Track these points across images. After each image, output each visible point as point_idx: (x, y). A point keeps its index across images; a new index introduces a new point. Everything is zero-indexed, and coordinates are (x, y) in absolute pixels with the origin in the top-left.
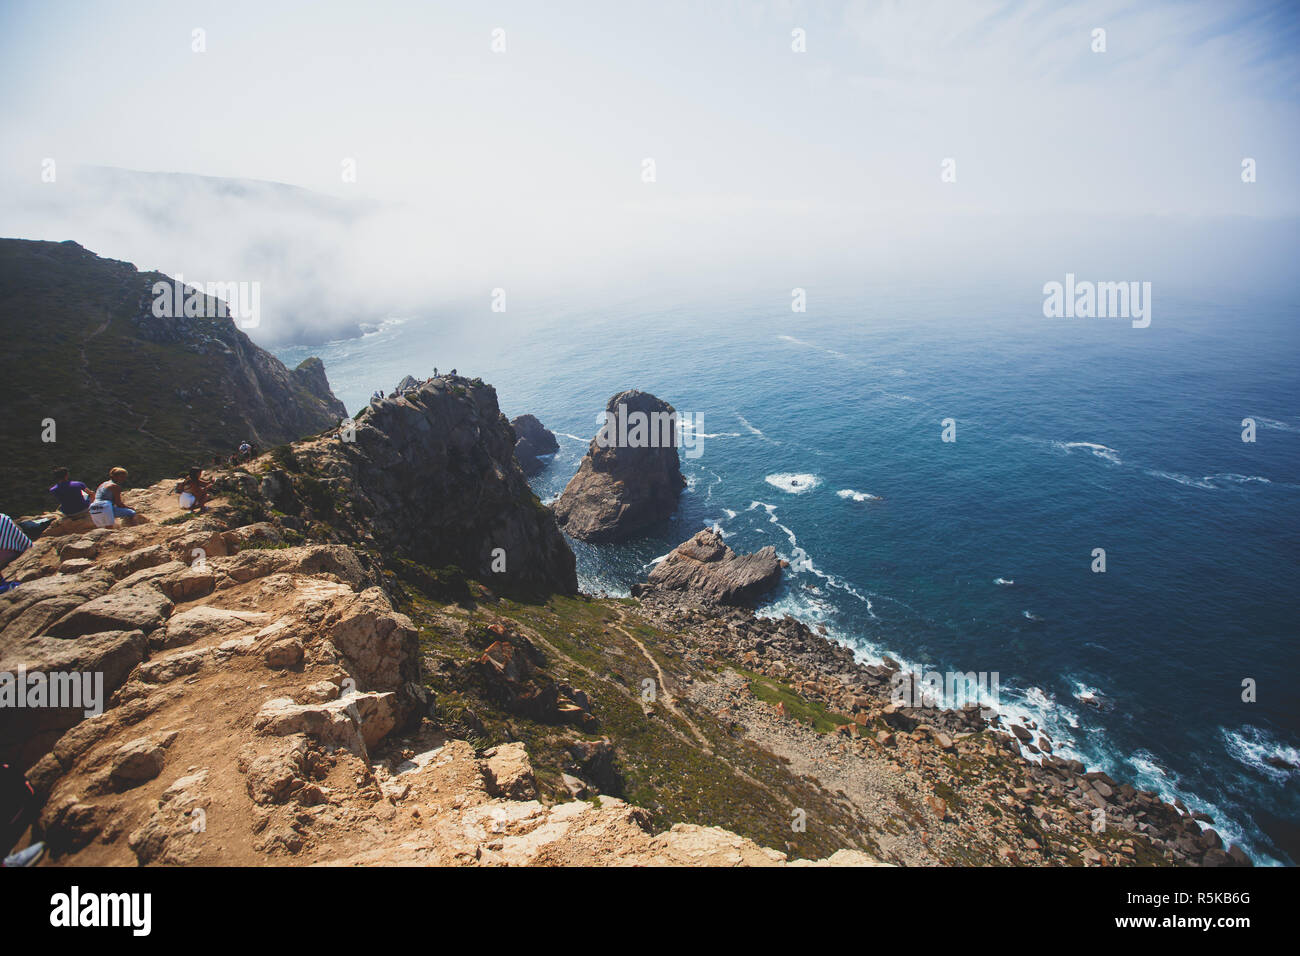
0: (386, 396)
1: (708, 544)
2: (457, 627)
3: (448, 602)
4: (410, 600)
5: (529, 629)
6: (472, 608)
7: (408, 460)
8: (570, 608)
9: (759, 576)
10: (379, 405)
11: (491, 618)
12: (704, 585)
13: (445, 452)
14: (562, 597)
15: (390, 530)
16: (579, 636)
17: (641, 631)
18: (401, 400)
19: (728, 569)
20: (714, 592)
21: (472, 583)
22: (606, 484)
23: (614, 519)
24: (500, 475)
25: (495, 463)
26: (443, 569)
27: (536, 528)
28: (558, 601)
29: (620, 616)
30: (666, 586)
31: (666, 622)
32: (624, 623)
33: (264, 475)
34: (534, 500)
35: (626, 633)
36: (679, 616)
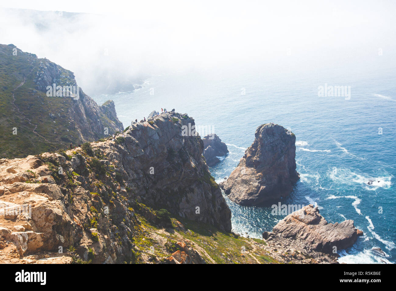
0: (139, 121)
1: (310, 214)
2: (161, 241)
3: (160, 228)
4: (140, 224)
5: (200, 247)
6: (172, 233)
7: (147, 153)
8: (225, 240)
9: (342, 237)
10: (135, 125)
11: (180, 238)
12: (306, 237)
13: (166, 151)
14: (221, 233)
15: (135, 188)
16: (227, 255)
17: (264, 259)
18: (146, 124)
19: (321, 230)
20: (312, 243)
21: (173, 220)
22: (253, 174)
23: (256, 194)
24: (193, 164)
25: (191, 158)
26: (159, 210)
27: (211, 195)
28: (219, 235)
29: (253, 248)
30: (283, 235)
31: (280, 256)
32: (255, 252)
33: (73, 156)
34: (211, 180)
35: (255, 258)
36: (288, 254)
